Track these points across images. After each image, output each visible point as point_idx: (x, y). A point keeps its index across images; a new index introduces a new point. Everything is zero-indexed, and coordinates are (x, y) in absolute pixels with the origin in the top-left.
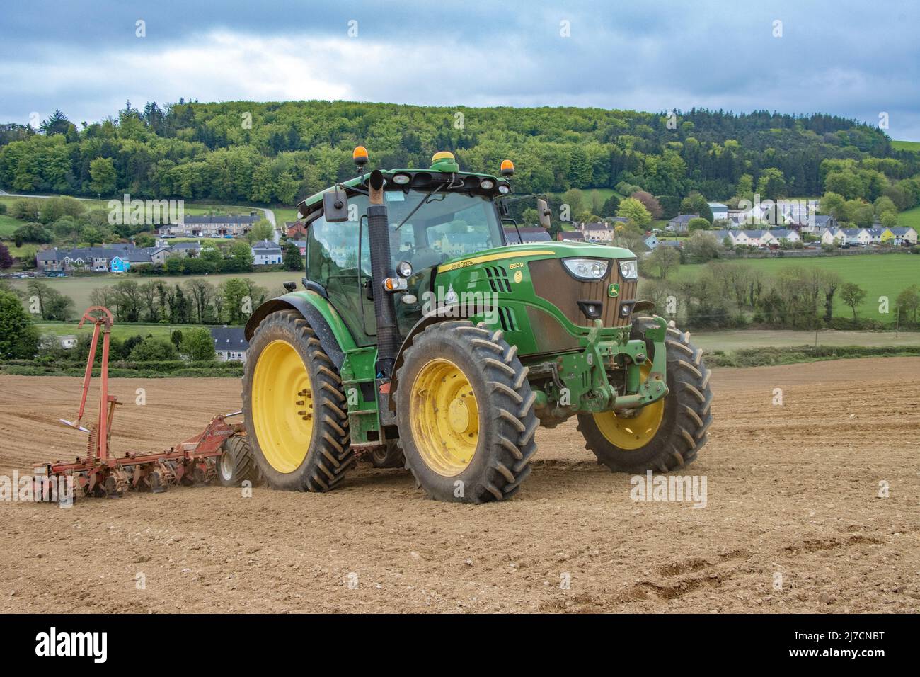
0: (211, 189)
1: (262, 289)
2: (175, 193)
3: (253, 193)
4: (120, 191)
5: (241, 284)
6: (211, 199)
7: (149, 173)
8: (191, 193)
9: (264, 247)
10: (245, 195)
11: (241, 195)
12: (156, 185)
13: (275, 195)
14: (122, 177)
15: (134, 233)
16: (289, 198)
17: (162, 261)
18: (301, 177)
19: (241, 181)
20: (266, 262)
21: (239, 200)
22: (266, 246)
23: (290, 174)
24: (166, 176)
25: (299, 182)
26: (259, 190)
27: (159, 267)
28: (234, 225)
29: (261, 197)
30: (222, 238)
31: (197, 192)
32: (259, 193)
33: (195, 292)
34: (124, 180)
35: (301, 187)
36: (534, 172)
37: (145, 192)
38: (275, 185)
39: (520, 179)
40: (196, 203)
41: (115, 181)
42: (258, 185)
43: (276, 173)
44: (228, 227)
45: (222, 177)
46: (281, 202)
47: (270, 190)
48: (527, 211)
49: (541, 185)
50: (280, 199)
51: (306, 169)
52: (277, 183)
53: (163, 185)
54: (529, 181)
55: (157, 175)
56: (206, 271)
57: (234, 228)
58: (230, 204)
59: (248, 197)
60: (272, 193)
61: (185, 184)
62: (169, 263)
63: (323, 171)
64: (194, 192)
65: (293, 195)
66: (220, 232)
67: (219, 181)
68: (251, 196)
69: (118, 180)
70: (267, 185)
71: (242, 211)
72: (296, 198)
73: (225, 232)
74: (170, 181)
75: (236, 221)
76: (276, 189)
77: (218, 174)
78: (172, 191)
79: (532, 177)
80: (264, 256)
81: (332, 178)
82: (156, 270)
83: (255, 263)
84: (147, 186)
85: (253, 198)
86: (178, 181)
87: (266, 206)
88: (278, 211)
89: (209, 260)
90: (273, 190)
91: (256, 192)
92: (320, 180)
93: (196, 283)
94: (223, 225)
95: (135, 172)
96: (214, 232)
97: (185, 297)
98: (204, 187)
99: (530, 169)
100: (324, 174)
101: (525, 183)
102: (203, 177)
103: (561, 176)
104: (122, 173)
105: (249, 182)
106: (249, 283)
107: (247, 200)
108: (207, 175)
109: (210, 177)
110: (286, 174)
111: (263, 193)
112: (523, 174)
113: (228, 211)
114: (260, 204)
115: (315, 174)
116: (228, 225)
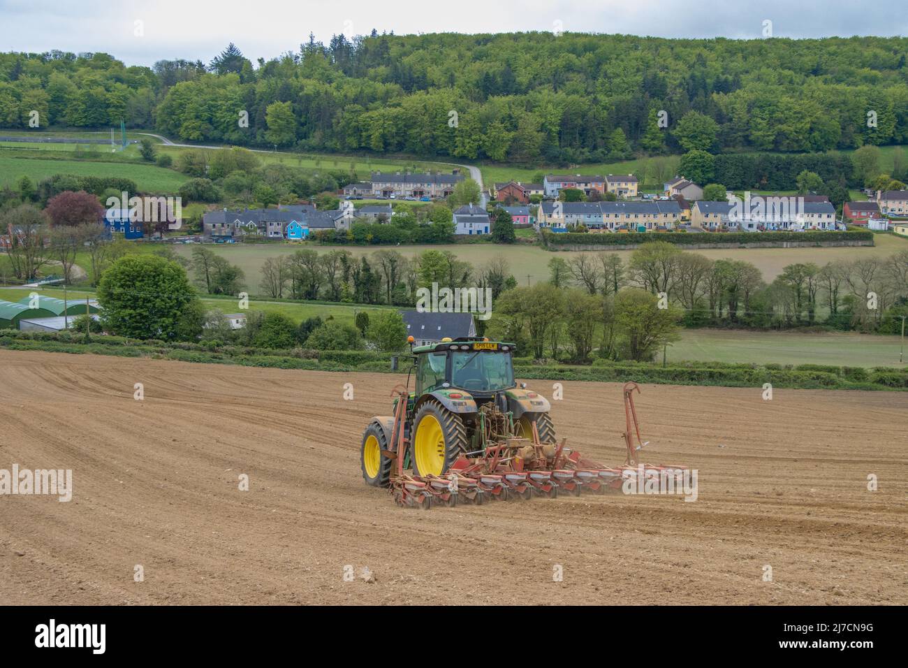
0: (406, 140)
1: (465, 264)
2: (363, 145)
3: (457, 147)
4: (299, 142)
5: (440, 258)
6: (406, 152)
7: (334, 121)
8: (382, 145)
9: (468, 213)
10: (446, 149)
11: (441, 150)
12: (342, 136)
13: (483, 149)
14: (303, 125)
15: (315, 193)
16: (500, 153)
17: (347, 228)
18: (516, 128)
19: (443, 131)
20: (471, 232)
21: (438, 154)
22: (471, 212)
23: (502, 123)
24: (353, 124)
25: (512, 134)
26: (463, 143)
27: (343, 234)
28: (433, 185)
29: (465, 152)
30: (417, 201)
31: (390, 144)
32: (463, 146)
33: (384, 266)
34: (304, 129)
35: (515, 140)
36: (813, 123)
37: (328, 144)
38: (483, 137)
39: (796, 132)
40: (389, 157)
41: (294, 130)
42: (462, 137)
43: (485, 121)
44: (426, 187)
45: (419, 126)
46: (488, 158)
47: (476, 143)
48: (802, 174)
49: (823, 140)
50: (489, 154)
51: (521, 118)
52: (485, 134)
53: (349, 135)
54: (807, 135)
55: (343, 123)
56: (398, 241)
57: (433, 189)
58: (428, 159)
59: (450, 152)
60: (479, 147)
61: (376, 134)
62: (354, 230)
63: (543, 120)
64: (386, 144)
65: (504, 149)
66: (415, 193)
67: (416, 131)
68: (454, 150)
69: (298, 129)
70: (473, 137)
71: (444, 169)
72: (508, 153)
73: (421, 193)
74: (358, 130)
75: (436, 180)
76: (484, 141)
77: (415, 123)
78: (360, 142)
79: (812, 129)
80: (468, 224)
81: (553, 129)
82: (339, 237)
83: (457, 232)
84: (331, 136)
85: (456, 153)
86: (367, 130)
87: (472, 162)
88: (485, 168)
89: (402, 227)
90: (481, 142)
91: (460, 145)
92: (538, 131)
93: (386, 254)
94: (419, 185)
95: (318, 119)
96: (408, 193)
97: (373, 271)
98: (398, 138)
99: (808, 119)
100: (543, 125)
101: (801, 137)
102: (397, 125)
103: (851, 129)
104: (303, 120)
105: (452, 133)
106: (450, 256)
107: (448, 154)
108: (401, 124)
109: (405, 126)
110: (497, 124)
111: (467, 147)
112: (799, 126)
113: (427, 168)
114: (463, 159)
115: (532, 124)
116: (426, 185)
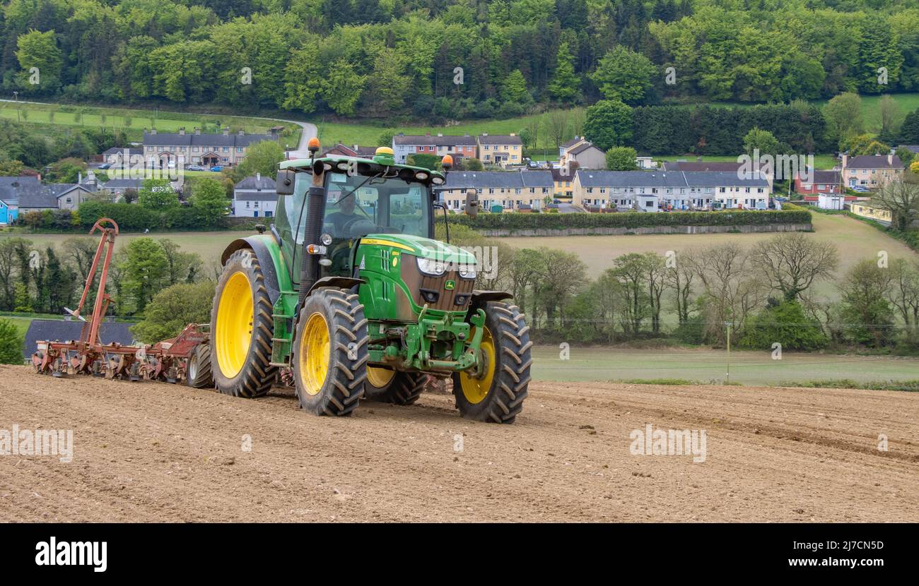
0: (216, 87)
2: (156, 92)
3: (287, 96)
4: (65, 88)
5: (154, 249)
6: (216, 104)
7: (113, 58)
8: (182, 93)
9: (253, 187)
10: (273, 99)
11: (266, 100)
12: (126, 78)
13: (325, 99)
14: (73, 64)
16: (347, 104)
17: (74, 208)
18: (371, 69)
19: (267, 74)
20: (256, 213)
21: (262, 107)
22: (258, 186)
23: (350, 63)
24: (141, 63)
25: (365, 78)
26: (296, 91)
28: (231, 149)
29: (299, 103)
30: (207, 171)
31: (193, 92)
32: (297, 95)
33: (79, 261)
34: (75, 70)
35: (368, 86)
36: (788, 63)
37: (106, 91)
38: (324, 82)
39: (762, 75)
40: (192, 111)
41: (59, 71)
42: (294, 82)
43: (325, 61)
44: (221, 152)
45: (235, 66)
46: (332, 111)
47: (314, 91)
48: (751, 132)
49: (800, 87)
50: (333, 106)
51: (378, 55)
52: (327, 78)
53: (137, 80)
54: (777, 80)
55: (126, 61)
56: (146, 226)
57: (231, 155)
58: (247, 114)
59: (278, 102)
60: (318, 96)
61: (172, 77)
62: (83, 210)
63: (409, 59)
64: (188, 93)
65: (353, 99)
66: (206, 160)
67: (230, 73)
68: (283, 101)
69: (64, 70)
70: (310, 82)
71: (256, 126)
72: (359, 105)
73: (215, 160)
74: (147, 72)
75: (235, 143)
76: (325, 89)
77: (229, 62)
78: (151, 88)
79: (784, 72)
80: (252, 203)
81: (423, 72)
83: (237, 215)
84: (111, 80)
85: (285, 105)
86: (161, 72)
87: (309, 117)
88: (327, 126)
89: (154, 208)
90: (320, 90)
91: (292, 93)
92: (402, 74)
94: (211, 149)
95: (92, 56)
96: (197, 160)
98: (205, 84)
99: (779, 58)
100: (409, 64)
101: (768, 83)
102: (202, 66)
103: (839, 71)
104: (72, 57)
105: (281, 77)
107: (276, 107)
108: (209, 64)
109: (215, 66)
110: (343, 64)
111: (302, 96)
112: (766, 66)
113: (227, 125)
114: (297, 114)
115: (393, 64)
116: (221, 149)
